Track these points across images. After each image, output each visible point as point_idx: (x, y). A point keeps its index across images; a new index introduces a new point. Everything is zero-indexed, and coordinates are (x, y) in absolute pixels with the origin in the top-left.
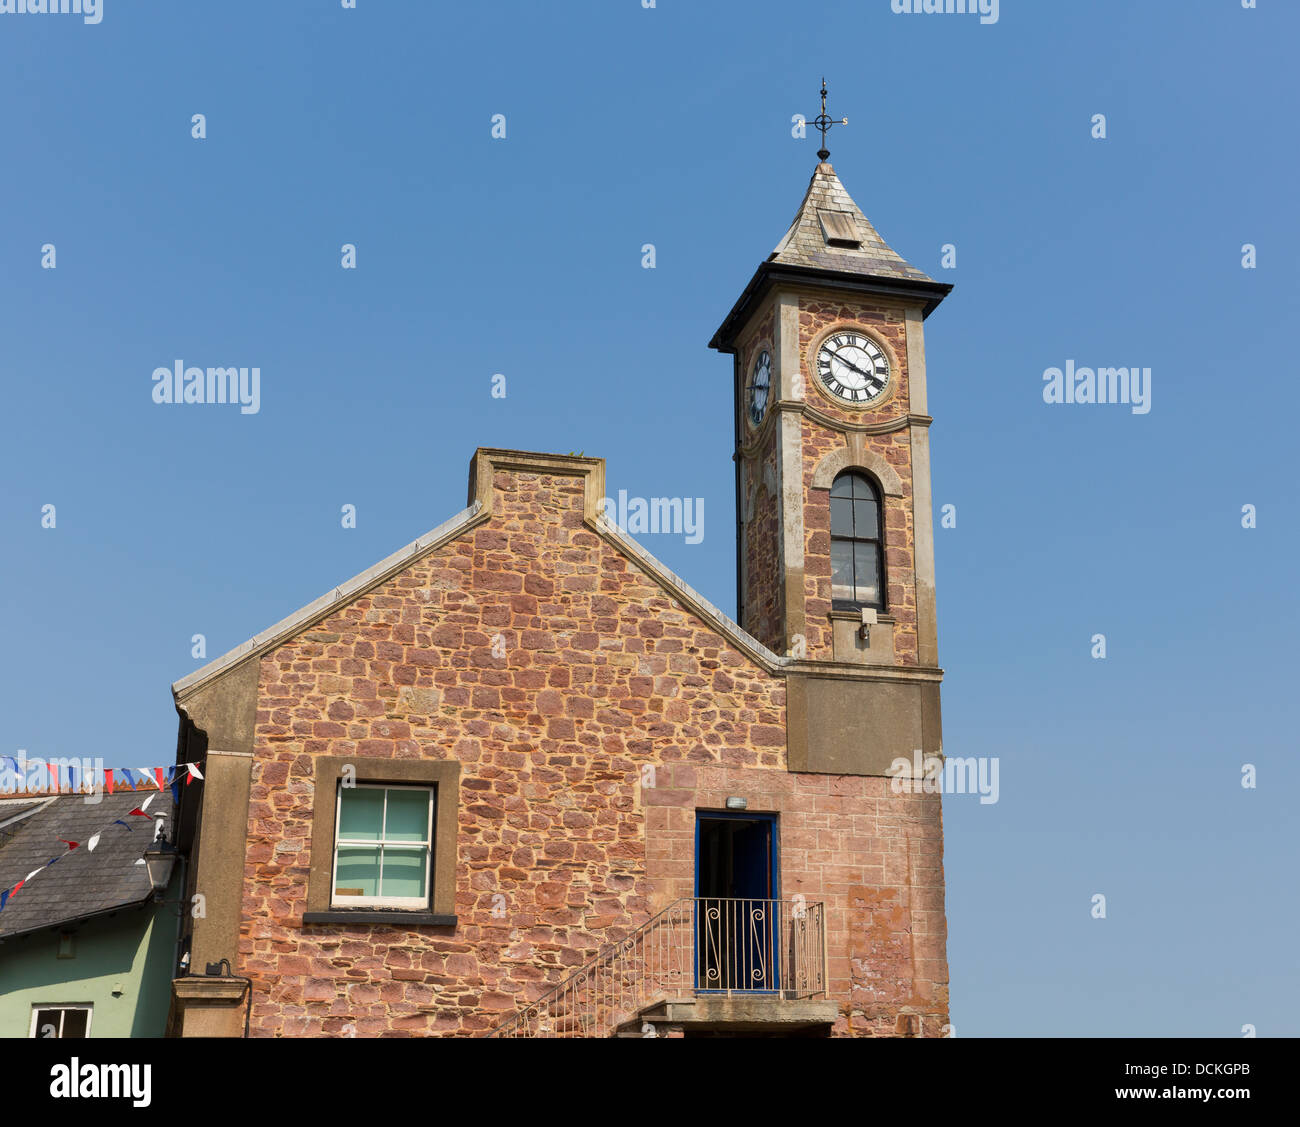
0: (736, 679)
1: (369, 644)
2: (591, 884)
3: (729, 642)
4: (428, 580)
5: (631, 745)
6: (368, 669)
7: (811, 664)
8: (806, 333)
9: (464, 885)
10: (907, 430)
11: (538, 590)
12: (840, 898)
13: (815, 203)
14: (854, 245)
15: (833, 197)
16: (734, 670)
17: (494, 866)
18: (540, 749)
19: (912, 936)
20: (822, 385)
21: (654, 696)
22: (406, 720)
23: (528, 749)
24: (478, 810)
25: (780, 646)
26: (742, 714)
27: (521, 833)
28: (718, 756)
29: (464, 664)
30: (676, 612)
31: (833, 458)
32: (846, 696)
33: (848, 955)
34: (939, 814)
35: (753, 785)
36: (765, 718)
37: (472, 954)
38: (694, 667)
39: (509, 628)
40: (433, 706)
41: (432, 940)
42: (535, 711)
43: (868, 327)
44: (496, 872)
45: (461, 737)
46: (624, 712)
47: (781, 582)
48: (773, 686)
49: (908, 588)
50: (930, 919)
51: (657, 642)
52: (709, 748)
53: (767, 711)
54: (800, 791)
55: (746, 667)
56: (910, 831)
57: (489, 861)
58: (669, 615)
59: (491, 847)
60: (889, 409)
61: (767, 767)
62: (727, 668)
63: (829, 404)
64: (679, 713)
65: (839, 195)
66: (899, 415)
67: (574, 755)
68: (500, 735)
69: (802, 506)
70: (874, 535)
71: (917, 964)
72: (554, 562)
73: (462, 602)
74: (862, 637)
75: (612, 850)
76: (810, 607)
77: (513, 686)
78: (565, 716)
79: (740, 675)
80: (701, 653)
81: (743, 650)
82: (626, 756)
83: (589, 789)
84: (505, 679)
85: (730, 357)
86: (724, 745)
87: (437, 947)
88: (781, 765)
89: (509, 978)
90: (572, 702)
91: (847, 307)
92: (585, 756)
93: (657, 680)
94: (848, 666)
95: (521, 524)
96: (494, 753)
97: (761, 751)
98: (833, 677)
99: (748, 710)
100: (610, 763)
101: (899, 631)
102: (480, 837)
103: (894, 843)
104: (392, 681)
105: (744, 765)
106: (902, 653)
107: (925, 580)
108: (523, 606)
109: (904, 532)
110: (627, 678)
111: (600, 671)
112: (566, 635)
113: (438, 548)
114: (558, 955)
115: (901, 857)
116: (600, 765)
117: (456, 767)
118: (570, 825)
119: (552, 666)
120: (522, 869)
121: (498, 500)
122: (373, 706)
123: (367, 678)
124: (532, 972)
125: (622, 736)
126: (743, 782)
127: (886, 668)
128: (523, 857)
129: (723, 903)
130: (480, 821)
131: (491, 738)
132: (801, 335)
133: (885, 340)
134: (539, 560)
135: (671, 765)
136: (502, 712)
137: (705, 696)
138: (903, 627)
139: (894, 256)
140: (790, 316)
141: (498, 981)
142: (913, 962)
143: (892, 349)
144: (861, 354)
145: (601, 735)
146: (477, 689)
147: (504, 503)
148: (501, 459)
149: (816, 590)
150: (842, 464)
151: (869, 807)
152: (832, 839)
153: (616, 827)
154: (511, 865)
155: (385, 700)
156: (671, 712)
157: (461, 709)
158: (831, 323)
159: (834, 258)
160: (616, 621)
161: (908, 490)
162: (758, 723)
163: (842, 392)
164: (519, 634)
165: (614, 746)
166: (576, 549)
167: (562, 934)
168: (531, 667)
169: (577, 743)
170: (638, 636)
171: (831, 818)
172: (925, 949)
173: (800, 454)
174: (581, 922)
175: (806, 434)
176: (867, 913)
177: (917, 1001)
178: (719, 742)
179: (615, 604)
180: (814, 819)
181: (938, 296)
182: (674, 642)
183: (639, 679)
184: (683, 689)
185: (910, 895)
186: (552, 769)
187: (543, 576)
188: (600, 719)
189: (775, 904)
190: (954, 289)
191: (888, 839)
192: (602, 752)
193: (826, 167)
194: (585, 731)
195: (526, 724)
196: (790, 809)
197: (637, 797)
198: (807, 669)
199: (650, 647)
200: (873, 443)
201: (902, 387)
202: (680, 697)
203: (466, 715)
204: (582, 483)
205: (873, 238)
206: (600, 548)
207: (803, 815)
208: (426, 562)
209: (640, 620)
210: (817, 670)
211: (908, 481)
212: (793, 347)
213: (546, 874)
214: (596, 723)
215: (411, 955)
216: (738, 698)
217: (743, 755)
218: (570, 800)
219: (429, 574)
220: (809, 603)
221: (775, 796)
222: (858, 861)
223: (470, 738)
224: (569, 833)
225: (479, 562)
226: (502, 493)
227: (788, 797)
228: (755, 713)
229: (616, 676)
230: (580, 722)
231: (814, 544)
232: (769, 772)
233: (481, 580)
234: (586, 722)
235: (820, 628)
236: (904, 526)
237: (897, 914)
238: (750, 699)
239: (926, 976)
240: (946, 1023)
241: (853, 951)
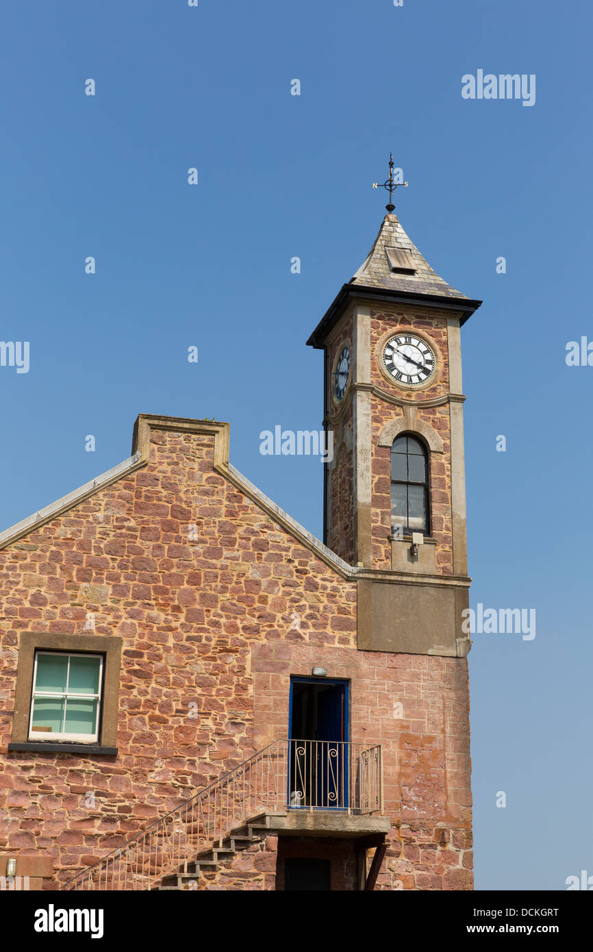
0: (321, 582)
1: (60, 553)
2: (214, 728)
3: (316, 556)
4: (102, 508)
5: (245, 628)
6: (58, 570)
7: (375, 572)
8: (375, 335)
9: (123, 726)
10: (448, 405)
11: (180, 516)
12: (393, 742)
13: (383, 242)
14: (411, 272)
15: (396, 238)
16: (320, 576)
17: (145, 713)
18: (179, 630)
19: (445, 771)
20: (387, 372)
21: (261, 593)
22: (84, 607)
23: (170, 629)
24: (135, 672)
25: (352, 560)
26: (325, 608)
27: (165, 690)
28: (307, 637)
29: (126, 567)
30: (278, 533)
31: (393, 424)
32: (401, 597)
33: (399, 783)
34: (467, 683)
35: (332, 659)
36: (342, 610)
37: (128, 776)
38: (291, 573)
39: (159, 542)
40: (103, 597)
41: (99, 765)
42: (176, 603)
43: (420, 331)
44: (146, 717)
45: (123, 620)
46: (240, 604)
47: (354, 513)
48: (348, 587)
49: (446, 518)
50: (459, 759)
51: (264, 554)
52: (301, 631)
53: (343, 606)
54: (365, 663)
55: (328, 574)
56: (445, 695)
57: (141, 709)
58: (273, 535)
59: (143, 699)
60: (434, 390)
61: (342, 646)
62: (315, 574)
63: (391, 386)
64: (280, 606)
65: (401, 237)
66: (442, 394)
67: (204, 635)
68: (150, 619)
69: (371, 458)
70: (422, 480)
71: (450, 792)
72: (192, 496)
73: (126, 524)
74: (412, 553)
75: (229, 703)
76: (375, 531)
77: (161, 584)
78: (197, 607)
79: (324, 579)
80: (296, 563)
81: (327, 562)
82: (241, 635)
83: (214, 659)
84: (155, 579)
85: (322, 351)
86: (312, 630)
87: (103, 770)
88: (352, 645)
89: (154, 794)
90: (203, 596)
91: (405, 316)
92: (211, 635)
93: (264, 582)
94: (402, 574)
95: (169, 468)
96: (146, 632)
97: (338, 634)
98: (391, 582)
99: (330, 605)
100: (229, 640)
101: (440, 549)
102: (135, 692)
103: (434, 703)
104: (75, 579)
105: (326, 644)
106: (442, 565)
107: (459, 513)
108: (170, 527)
109: (444, 478)
110: (242, 580)
111: (223, 575)
112: (199, 548)
113: (109, 485)
114: (189, 778)
115: (438, 714)
116: (222, 642)
117: (119, 641)
118: (200, 685)
119: (189, 570)
120: (165, 716)
121: (153, 451)
122: (62, 596)
123: (58, 576)
124: (171, 790)
125: (238, 622)
126: (324, 656)
127: (430, 576)
128: (166, 707)
129: (308, 743)
130: (135, 681)
131: (144, 621)
132: (372, 336)
133: (430, 338)
134: (182, 495)
135: (272, 643)
136: (153, 602)
137: (298, 594)
138: (442, 547)
139: (440, 280)
140: (364, 322)
141: (146, 796)
142: (446, 790)
143: (437, 347)
144: (416, 350)
145: (223, 620)
146: (135, 586)
147: (157, 454)
148: (156, 422)
149: (380, 519)
150: (400, 429)
151: (416, 676)
152: (388, 699)
153: (233, 687)
154: (157, 712)
155: (70, 592)
156: (274, 605)
157: (123, 600)
158: (394, 328)
159: (397, 281)
160: (235, 539)
161: (447, 448)
162: (336, 614)
163: (401, 377)
164: (166, 547)
165: (233, 628)
166: (207, 487)
167: (192, 763)
168: (174, 570)
169: (206, 626)
170: (251, 550)
171: (388, 684)
172: (455, 781)
173: (370, 421)
174: (206, 755)
175: (374, 407)
176: (413, 754)
177: (448, 818)
178: (308, 628)
179: (235, 527)
180: (375, 684)
181: (472, 309)
182: (277, 554)
183: (251, 581)
184: (282, 589)
185: (445, 741)
186: (187, 644)
187: (184, 506)
188: (223, 609)
189: (346, 746)
190: (482, 304)
191: (429, 701)
192: (224, 633)
193: (392, 217)
194: (212, 617)
195: (170, 612)
196: (358, 677)
197: (248, 666)
198: (372, 576)
199: (259, 558)
200: (422, 414)
201: (444, 374)
202: (280, 594)
203: (127, 604)
204: (213, 440)
205: (424, 268)
206: (225, 487)
207: (367, 681)
208: (101, 495)
209: (253, 538)
210: (380, 577)
211: (448, 442)
212: (366, 344)
213: (182, 720)
214: (220, 612)
215: (84, 775)
216: (322, 596)
217: (325, 637)
218: (200, 667)
219: (103, 503)
220: (374, 528)
221: (347, 667)
222: (408, 716)
223: (129, 621)
224: (199, 690)
225: (138, 495)
226: (156, 447)
227: (357, 668)
228: (334, 607)
229: (235, 578)
230: (209, 611)
231: (379, 486)
232: (343, 649)
233: (140, 508)
234: (213, 611)
235: (382, 546)
236: (444, 474)
237: (435, 754)
238: (331, 597)
239: (455, 801)
240: (470, 836)
241: (403, 780)
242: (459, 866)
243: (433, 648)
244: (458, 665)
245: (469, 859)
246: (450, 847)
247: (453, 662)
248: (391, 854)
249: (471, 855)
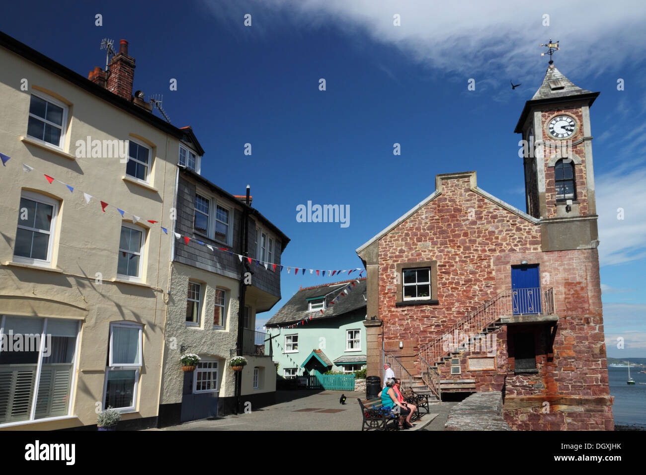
0: (523, 228)
1: (408, 233)
2: (479, 289)
3: (520, 217)
4: (424, 213)
5: (489, 250)
6: (409, 239)
7: (549, 219)
9: (440, 292)
10: (583, 143)
11: (457, 211)
12: (562, 286)
13: (547, 79)
14: (562, 88)
15: (554, 75)
16: (522, 225)
17: (449, 287)
18: (461, 254)
19: (588, 295)
20: (551, 135)
21: (496, 236)
22: (420, 251)
23: (457, 255)
24: (443, 272)
25: (537, 216)
26: (526, 237)
27: (456, 277)
28: (518, 250)
29: (436, 234)
30: (502, 211)
33: (565, 301)
34: (598, 258)
35: (530, 257)
36: (533, 237)
37: (444, 310)
38: (509, 226)
39: (449, 223)
40: (427, 247)
41: (432, 307)
42: (459, 244)
43: (567, 113)
44: (450, 288)
45: (437, 254)
46: (487, 241)
47: (538, 197)
48: (536, 227)
49: (584, 192)
50: (595, 289)
51: (496, 220)
52: (515, 248)
53: (534, 235)
54: (546, 257)
55: (526, 224)
56: (587, 264)
57: (447, 285)
58: (500, 212)
59: (447, 282)
60: (576, 137)
61: (535, 251)
62: (520, 225)
64: (504, 239)
65: (557, 73)
66: (580, 138)
67: (471, 255)
68: (448, 252)
69: (544, 173)
70: (572, 178)
71: (590, 303)
72: (462, 203)
73: (435, 218)
74: (568, 209)
75: (485, 279)
76: (548, 203)
77: (451, 238)
78: (468, 245)
79: (524, 226)
80: (511, 221)
81: (525, 219)
82: (488, 253)
83: (477, 263)
84: (449, 237)
86: (520, 247)
87: (434, 309)
88: (540, 250)
89: (455, 315)
90: (470, 241)
91: (559, 108)
92: (475, 255)
93: (497, 231)
94: (563, 218)
95: (451, 194)
96: (447, 257)
97: (532, 247)
98: (557, 222)
99: (528, 236)
100: (483, 256)
101: (581, 205)
102: (444, 279)
103: (581, 268)
104: (415, 242)
105: (527, 252)
106: (583, 212)
107: (591, 188)
108: (453, 216)
109: (582, 175)
110: (487, 232)
111: (478, 231)
112: (467, 222)
113: (426, 204)
114: (469, 308)
115: (583, 272)
116: (479, 257)
117: (436, 262)
118: (471, 274)
119: (463, 231)
120: (457, 287)
121: (443, 188)
122: (411, 249)
123: (408, 241)
124: (463, 313)
125: (486, 248)
126: (527, 256)
127: (576, 217)
128: (457, 283)
129: (518, 290)
130: (444, 275)
131: (446, 253)
132: (542, 121)
133: (574, 116)
134: (458, 203)
135: (502, 254)
136: (449, 246)
137: (513, 233)
139: (578, 88)
140: (538, 116)
141: (452, 316)
143: (577, 118)
144: (566, 121)
145: (479, 248)
146: (441, 240)
147: (445, 189)
148: (444, 177)
149: (550, 197)
150: (558, 158)
151: (572, 259)
153: (486, 273)
154: (454, 286)
155: (414, 247)
156: (502, 240)
157: (436, 247)
159: (554, 94)
160: (482, 216)
161: (583, 161)
162: (531, 239)
164: (452, 224)
165: (484, 251)
166: (469, 198)
167: (470, 302)
168: (457, 232)
169: (472, 251)
170: (490, 219)
171: (557, 263)
172: (593, 298)
173: (543, 158)
174: (476, 299)
176: (571, 289)
177: (590, 313)
178: (518, 246)
179: (482, 212)
180: (551, 264)
181: (594, 97)
182: (502, 220)
183: (491, 232)
184: (505, 233)
185: (587, 283)
186: (465, 259)
187: (459, 207)
188: (479, 244)
189: (539, 289)
190: (600, 94)
191: (579, 268)
192: (480, 253)
193: (552, 66)
194: (474, 248)
195: (456, 248)
196: (543, 262)
197: (492, 264)
198: (547, 221)
199: (494, 222)
201: (581, 129)
202: (504, 235)
203: (438, 248)
204: (469, 179)
205: (569, 84)
206: (476, 197)
207: (548, 263)
208: (423, 209)
209: (490, 215)
210: (551, 221)
211: (584, 159)
212: (539, 125)
213: (464, 287)
214: (477, 245)
215: (426, 311)
216: (524, 233)
217: (525, 249)
218: (471, 267)
219: (424, 212)
220: (548, 202)
221: (538, 259)
222: (568, 275)
223: (440, 254)
224: (471, 276)
225: (439, 206)
226: (444, 186)
227: (542, 259)
228: (530, 236)
229: (483, 232)
230: (473, 246)
231: (550, 184)
233: (440, 211)
234: (474, 245)
235: (552, 208)
236: (583, 173)
237: (582, 289)
238: (528, 233)
239: (593, 306)
240: (601, 319)
241: (567, 300)
242: (597, 331)
243: (579, 246)
244: (592, 252)
245: (601, 329)
246: (592, 324)
247: (590, 251)
248: (562, 329)
249: (603, 326)
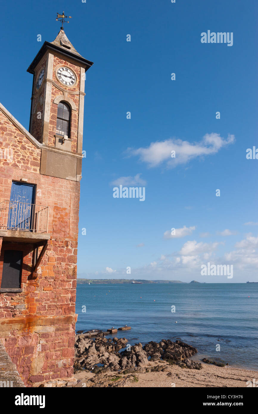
0: (27, 147)
3: (26, 137)
7: (49, 147)
8: (55, 64)
10: (79, 96)
12: (51, 209)
14: (69, 48)
16: (27, 145)
19: (70, 220)
20: (58, 78)
21: (3, 147)
25: (41, 141)
26: (28, 157)
28: (20, 167)
30: (11, 126)
31: (59, 98)
32: (58, 157)
35: (30, 176)
36: (34, 159)
38: (15, 141)
43: (71, 68)
47: (42, 125)
48: (38, 151)
49: (76, 133)
50: (75, 217)
51: (5, 133)
52: (18, 164)
53: (35, 157)
54: (43, 179)
55: (31, 144)
56: (71, 194)
58: (9, 126)
60: (74, 89)
62: (25, 144)
63: (59, 84)
66: (77, 92)
69: (50, 107)
70: (68, 119)
74: (63, 143)
76: (50, 133)
79: (29, 146)
80: (18, 138)
81: (30, 140)
88: (38, 172)
93: (3, 143)
94: (59, 149)
97: (33, 167)
98: (54, 152)
99: (30, 156)
105: (28, 170)
106: (73, 149)
107: (80, 132)
109: (76, 120)
115: (69, 200)
126: (27, 175)
127: (69, 152)
132: (54, 65)
133: (75, 72)
135: (6, 167)
137: (18, 150)
138: (74, 143)
142: (70, 227)
143: (77, 75)
149: (52, 129)
150: (62, 99)
151: (62, 186)
152: (50, 193)
158: (62, 64)
161: (78, 110)
162: (33, 160)
163: (63, 81)
171: (51, 188)
172: (73, 224)
173: (51, 94)
175: (53, 89)
176: (58, 213)
177: (70, 237)
178: (21, 163)
180: (46, 187)
181: (90, 65)
182: (10, 134)
184: (11, 147)
185: (70, 210)
191: (66, 195)
196: (40, 184)
200: (70, 96)
201: (78, 85)
205: (73, 48)
207: (43, 186)
210: (51, 149)
211: (78, 107)
212: (51, 67)
216: (28, 152)
217: (27, 168)
221: (36, 180)
222: (57, 200)
227: (40, 181)
228: (32, 157)
231: (52, 117)
232: (34, 173)
235: (52, 138)
236: (76, 118)
237: (66, 214)
238: (31, 153)
239: (72, 231)
240: (77, 243)
241: (54, 223)
242: (72, 254)
243: (68, 177)
244: (77, 184)
245: (75, 252)
246: (69, 247)
247: (75, 183)
248: (48, 249)
249: (77, 250)
